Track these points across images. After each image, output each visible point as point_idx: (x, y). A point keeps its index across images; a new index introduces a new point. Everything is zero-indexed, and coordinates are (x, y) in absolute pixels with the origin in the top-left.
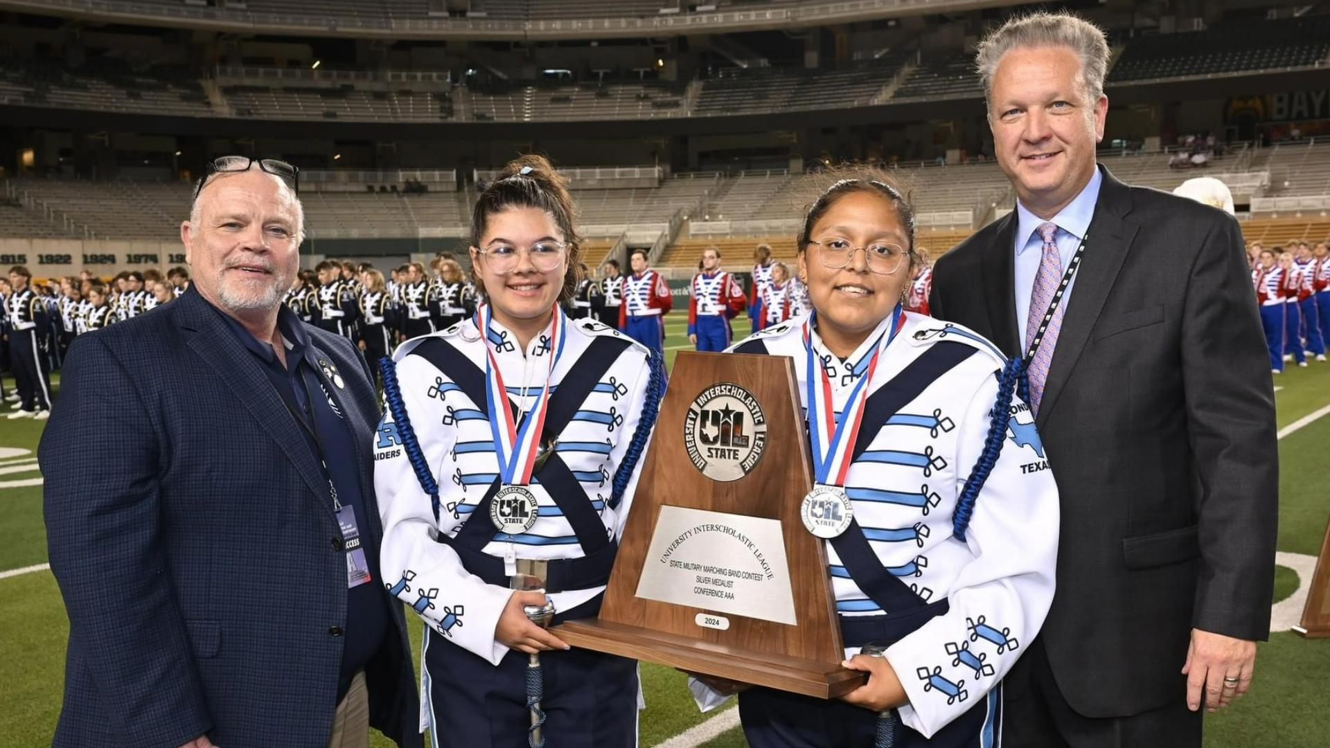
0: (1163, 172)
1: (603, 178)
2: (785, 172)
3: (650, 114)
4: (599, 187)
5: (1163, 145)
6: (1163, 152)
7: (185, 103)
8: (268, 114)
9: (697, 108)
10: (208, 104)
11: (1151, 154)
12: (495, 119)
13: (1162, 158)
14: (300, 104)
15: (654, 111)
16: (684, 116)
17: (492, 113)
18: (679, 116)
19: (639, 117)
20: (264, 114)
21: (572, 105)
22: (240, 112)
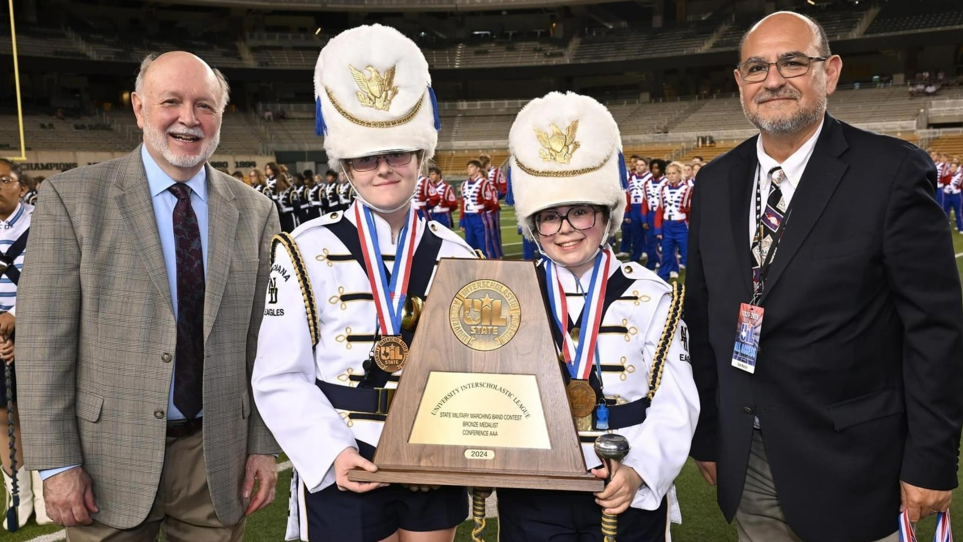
0: (904, 99)
1: (510, 107)
2: (637, 102)
3: (542, 61)
4: (507, 113)
5: (906, 80)
6: (906, 85)
7: (225, 58)
8: (281, 65)
9: (574, 57)
10: (240, 59)
11: (897, 86)
12: (435, 66)
13: (904, 89)
14: (303, 58)
15: (545, 59)
16: (565, 63)
17: (434, 62)
18: (562, 63)
19: (535, 64)
20: (277, 65)
21: (489, 56)
22: (261, 64)
